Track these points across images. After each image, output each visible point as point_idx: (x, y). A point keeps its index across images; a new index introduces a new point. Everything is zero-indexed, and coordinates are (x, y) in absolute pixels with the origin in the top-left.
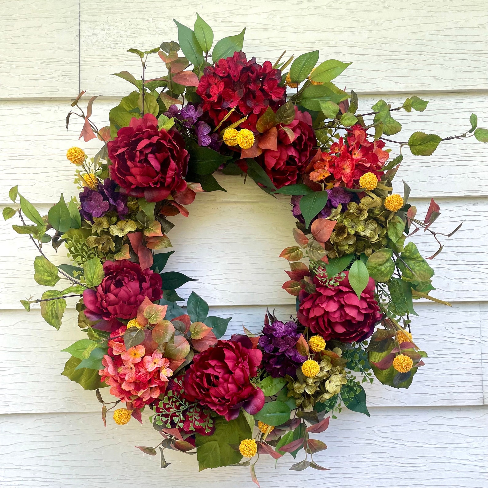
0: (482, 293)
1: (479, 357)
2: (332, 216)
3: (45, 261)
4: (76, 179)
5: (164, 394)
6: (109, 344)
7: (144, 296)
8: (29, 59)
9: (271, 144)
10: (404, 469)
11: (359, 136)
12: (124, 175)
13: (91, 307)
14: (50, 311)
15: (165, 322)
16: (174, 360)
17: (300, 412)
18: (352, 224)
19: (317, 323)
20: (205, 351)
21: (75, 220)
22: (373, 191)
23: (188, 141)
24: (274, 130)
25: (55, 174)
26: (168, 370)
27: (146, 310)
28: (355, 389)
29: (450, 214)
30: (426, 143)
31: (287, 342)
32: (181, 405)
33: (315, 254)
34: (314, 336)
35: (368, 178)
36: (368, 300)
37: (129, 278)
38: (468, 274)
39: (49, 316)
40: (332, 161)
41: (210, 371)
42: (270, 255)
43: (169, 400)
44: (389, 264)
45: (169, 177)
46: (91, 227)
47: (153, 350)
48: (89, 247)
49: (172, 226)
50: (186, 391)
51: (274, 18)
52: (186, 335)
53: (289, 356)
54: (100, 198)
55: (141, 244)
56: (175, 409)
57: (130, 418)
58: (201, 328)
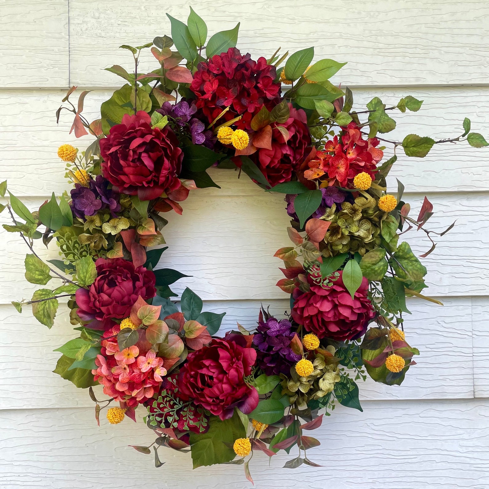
0: (475, 287)
1: (470, 351)
2: (326, 215)
3: (36, 260)
4: (66, 173)
5: (158, 393)
6: (102, 344)
7: (137, 295)
8: (18, 47)
9: (266, 143)
10: (396, 461)
11: (353, 135)
12: (117, 174)
13: (84, 307)
14: (41, 310)
15: (159, 322)
16: (168, 359)
17: (294, 410)
18: (347, 224)
19: (311, 322)
20: (200, 351)
21: (66, 217)
22: (367, 191)
23: (182, 138)
24: (269, 128)
25: (45, 166)
26: (162, 369)
27: (140, 311)
28: (348, 386)
29: (443, 208)
30: (420, 145)
31: (282, 341)
32: (175, 404)
33: (310, 254)
34: (308, 335)
35: (363, 178)
36: (361, 299)
37: (123, 276)
38: (461, 269)
39: (41, 315)
40: (327, 159)
41: (204, 371)
42: (264, 249)
43: (163, 399)
44: (382, 263)
45: (163, 177)
46: (83, 225)
47: (146, 350)
48: (81, 245)
49: (165, 222)
50: (180, 390)
51: (269, 8)
52: (180, 333)
53: (284, 355)
54: (92, 196)
55: (134, 241)
56: (170, 409)
57: (124, 417)
58: (195, 327)
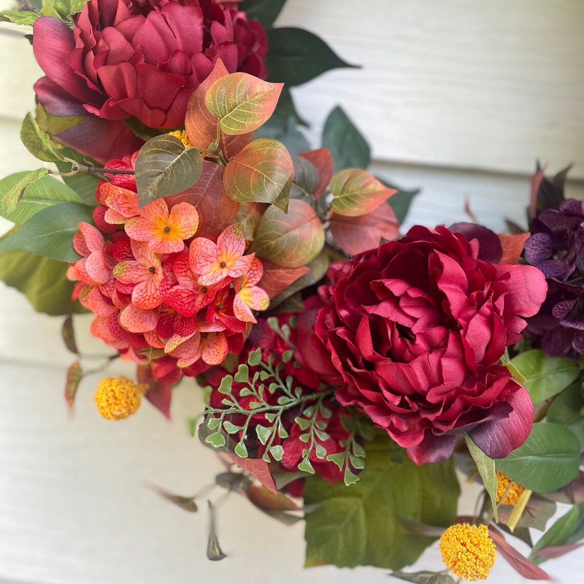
5: (236, 356)
6: (98, 194)
15: (268, 145)
16: (275, 266)
20: (369, 254)
26: (256, 292)
32: (279, 393)
41: (384, 310)
43: (251, 375)
47: (220, 226)
50: (298, 356)
56: (265, 403)
57: (138, 405)
58: (364, 186)
